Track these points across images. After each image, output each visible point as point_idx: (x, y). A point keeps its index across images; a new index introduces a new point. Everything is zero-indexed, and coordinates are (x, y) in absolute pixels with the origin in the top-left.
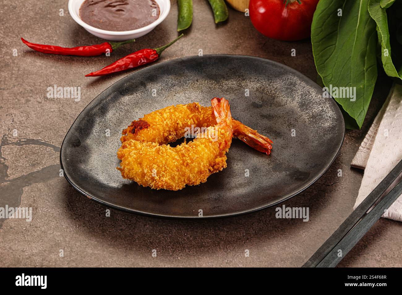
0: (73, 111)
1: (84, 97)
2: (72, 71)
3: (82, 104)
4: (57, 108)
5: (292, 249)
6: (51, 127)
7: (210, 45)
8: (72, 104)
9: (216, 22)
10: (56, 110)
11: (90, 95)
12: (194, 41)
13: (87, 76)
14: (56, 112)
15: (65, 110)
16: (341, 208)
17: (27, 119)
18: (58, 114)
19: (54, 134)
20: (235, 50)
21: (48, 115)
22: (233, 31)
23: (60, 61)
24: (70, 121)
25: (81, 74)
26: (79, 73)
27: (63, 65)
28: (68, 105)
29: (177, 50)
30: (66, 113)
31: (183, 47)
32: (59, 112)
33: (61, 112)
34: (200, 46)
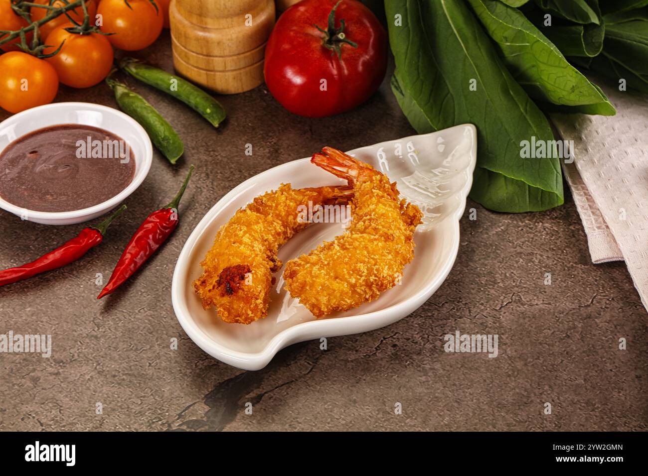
0: (121, 364)
1: (118, 333)
2: (61, 298)
3: (125, 346)
4: (92, 371)
5: (625, 425)
6: (111, 406)
7: (235, 165)
8: (110, 354)
9: (217, 125)
10: (93, 373)
11: (124, 326)
12: (205, 169)
13: (100, 297)
14: (96, 376)
15: (107, 366)
16: (634, 331)
17: (60, 410)
18: (102, 379)
19: (125, 414)
20: (278, 159)
21: (88, 389)
22: (248, 128)
23: (28, 291)
24: (130, 382)
25: (81, 298)
26: (77, 298)
27: (37, 295)
28: (106, 358)
29: (194, 195)
30: (113, 373)
31: (199, 186)
32: (101, 375)
33: (104, 374)
34: (221, 173)
